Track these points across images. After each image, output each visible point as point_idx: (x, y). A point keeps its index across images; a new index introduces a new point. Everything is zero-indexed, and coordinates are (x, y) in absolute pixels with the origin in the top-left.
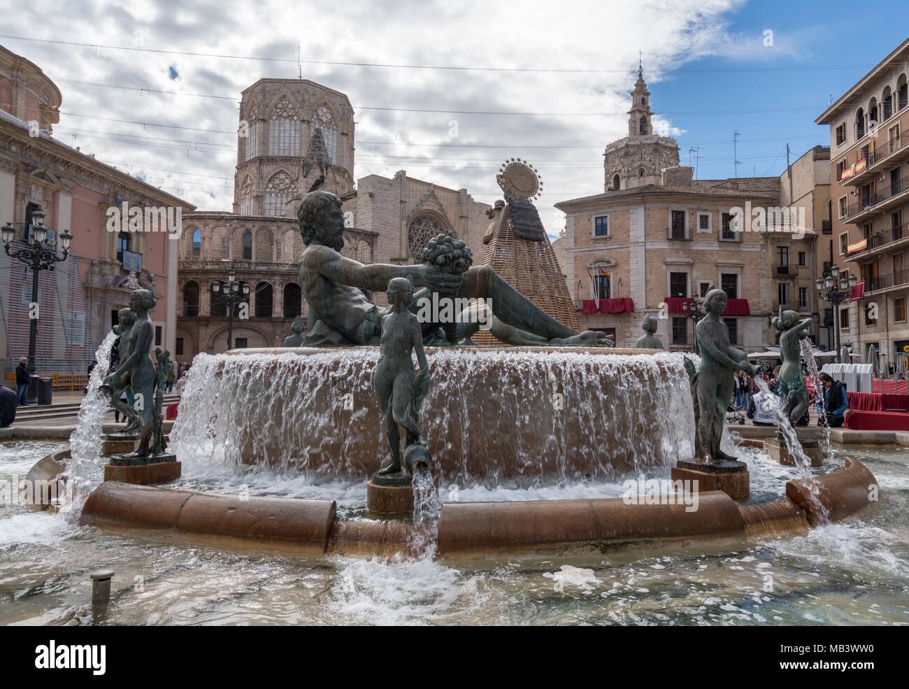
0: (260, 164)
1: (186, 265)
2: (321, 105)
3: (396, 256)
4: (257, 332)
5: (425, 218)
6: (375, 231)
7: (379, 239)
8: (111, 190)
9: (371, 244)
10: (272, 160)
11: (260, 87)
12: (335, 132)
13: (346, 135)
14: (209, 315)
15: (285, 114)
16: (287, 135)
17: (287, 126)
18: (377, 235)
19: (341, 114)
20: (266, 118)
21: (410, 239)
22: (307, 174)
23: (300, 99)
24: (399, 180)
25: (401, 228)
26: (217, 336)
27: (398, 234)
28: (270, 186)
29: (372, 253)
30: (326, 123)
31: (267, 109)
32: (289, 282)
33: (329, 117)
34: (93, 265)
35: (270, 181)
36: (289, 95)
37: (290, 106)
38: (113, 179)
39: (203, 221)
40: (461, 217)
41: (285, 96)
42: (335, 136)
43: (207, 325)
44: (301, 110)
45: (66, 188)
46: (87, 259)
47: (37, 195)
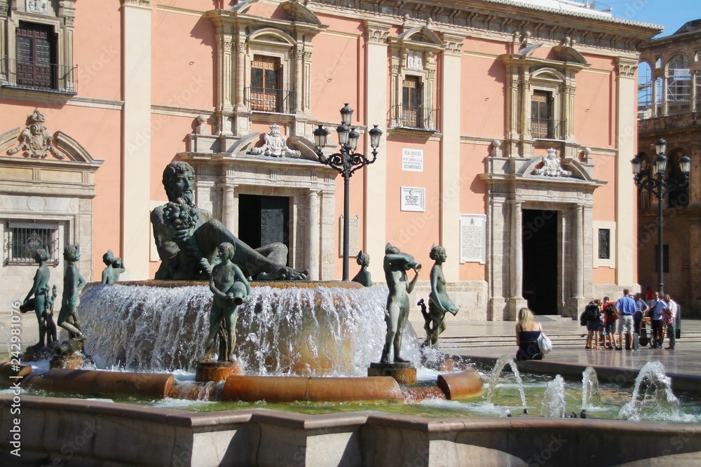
34: (493, 147)
45: (452, 47)
46: (484, 140)
47: (414, 65)
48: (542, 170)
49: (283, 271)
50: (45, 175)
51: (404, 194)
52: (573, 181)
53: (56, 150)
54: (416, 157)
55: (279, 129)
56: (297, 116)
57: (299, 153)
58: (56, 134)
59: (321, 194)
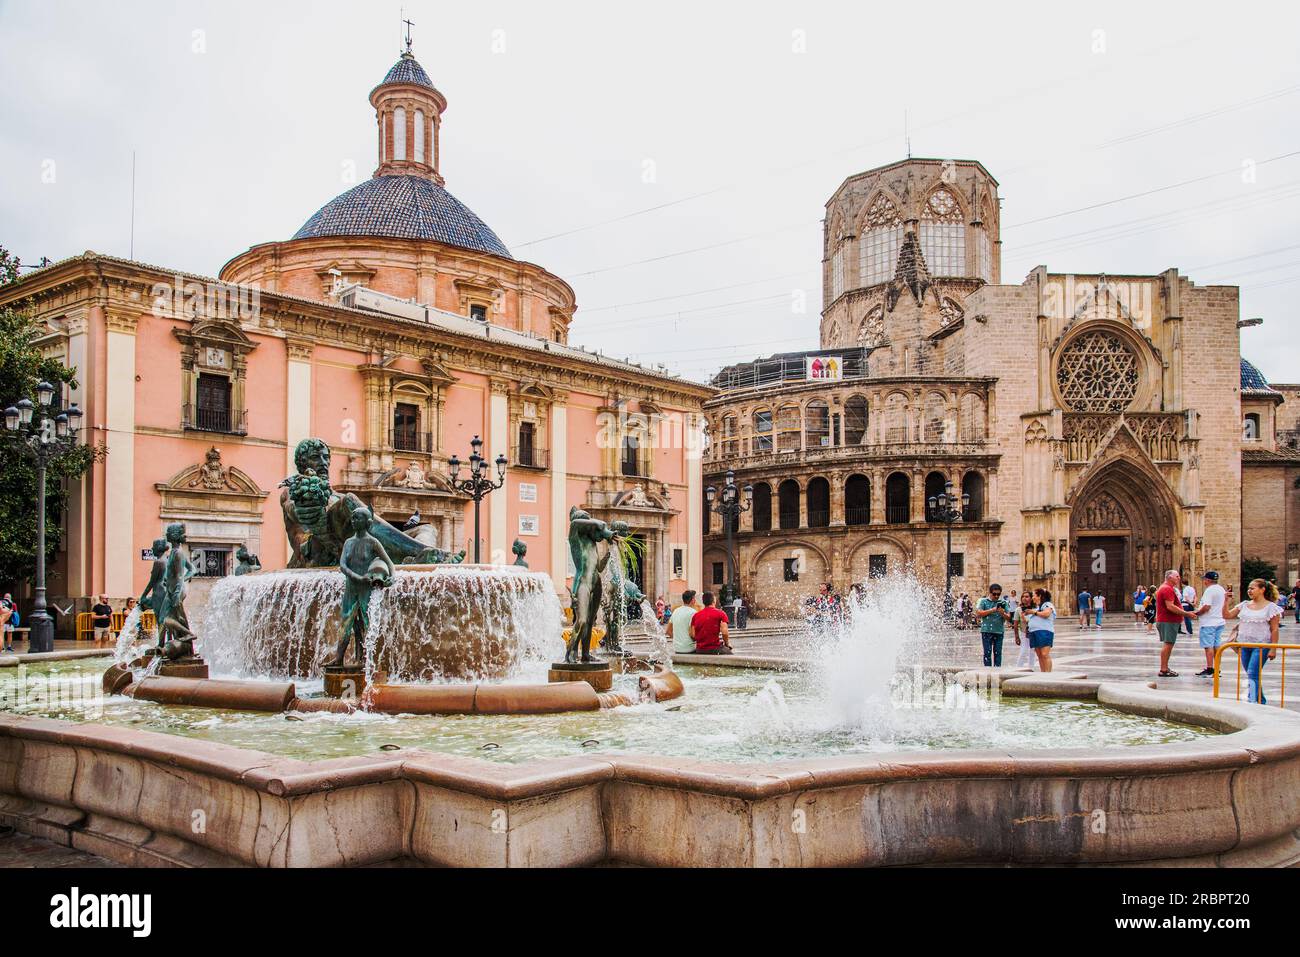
0: (849, 302)
1: (723, 466)
2: (935, 189)
3: (1032, 409)
4: (811, 548)
5: (1091, 336)
6: (991, 375)
7: (998, 388)
8: (611, 390)
9: (985, 397)
10: (865, 292)
11: (845, 191)
12: (961, 225)
13: (979, 224)
14: (751, 529)
15: (881, 220)
16: (885, 249)
17: (885, 236)
18: (995, 381)
19: (969, 194)
20: (855, 232)
21: (1063, 376)
22: (893, 306)
23: (901, 191)
24: (1035, 282)
25: (1039, 362)
26: (761, 556)
27: (1035, 372)
28: (864, 331)
29: (987, 411)
30: (945, 216)
31: (856, 220)
32: (851, 473)
33: (950, 203)
34: (593, 482)
35: (863, 324)
36: (887, 191)
37: (889, 205)
38: (611, 377)
39: (740, 405)
40: (1167, 320)
41: (880, 193)
42: (961, 231)
43: (747, 544)
44: (903, 207)
45: (559, 399)
46: (586, 476)
47: (530, 413)
48: (631, 501)
49: (433, 552)
50: (221, 505)
51: (521, 521)
52: (655, 510)
53: (230, 483)
54: (531, 490)
55: (417, 465)
56: (432, 454)
57: (434, 486)
58: (231, 468)
59: (453, 521)
